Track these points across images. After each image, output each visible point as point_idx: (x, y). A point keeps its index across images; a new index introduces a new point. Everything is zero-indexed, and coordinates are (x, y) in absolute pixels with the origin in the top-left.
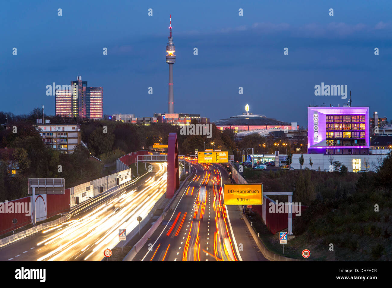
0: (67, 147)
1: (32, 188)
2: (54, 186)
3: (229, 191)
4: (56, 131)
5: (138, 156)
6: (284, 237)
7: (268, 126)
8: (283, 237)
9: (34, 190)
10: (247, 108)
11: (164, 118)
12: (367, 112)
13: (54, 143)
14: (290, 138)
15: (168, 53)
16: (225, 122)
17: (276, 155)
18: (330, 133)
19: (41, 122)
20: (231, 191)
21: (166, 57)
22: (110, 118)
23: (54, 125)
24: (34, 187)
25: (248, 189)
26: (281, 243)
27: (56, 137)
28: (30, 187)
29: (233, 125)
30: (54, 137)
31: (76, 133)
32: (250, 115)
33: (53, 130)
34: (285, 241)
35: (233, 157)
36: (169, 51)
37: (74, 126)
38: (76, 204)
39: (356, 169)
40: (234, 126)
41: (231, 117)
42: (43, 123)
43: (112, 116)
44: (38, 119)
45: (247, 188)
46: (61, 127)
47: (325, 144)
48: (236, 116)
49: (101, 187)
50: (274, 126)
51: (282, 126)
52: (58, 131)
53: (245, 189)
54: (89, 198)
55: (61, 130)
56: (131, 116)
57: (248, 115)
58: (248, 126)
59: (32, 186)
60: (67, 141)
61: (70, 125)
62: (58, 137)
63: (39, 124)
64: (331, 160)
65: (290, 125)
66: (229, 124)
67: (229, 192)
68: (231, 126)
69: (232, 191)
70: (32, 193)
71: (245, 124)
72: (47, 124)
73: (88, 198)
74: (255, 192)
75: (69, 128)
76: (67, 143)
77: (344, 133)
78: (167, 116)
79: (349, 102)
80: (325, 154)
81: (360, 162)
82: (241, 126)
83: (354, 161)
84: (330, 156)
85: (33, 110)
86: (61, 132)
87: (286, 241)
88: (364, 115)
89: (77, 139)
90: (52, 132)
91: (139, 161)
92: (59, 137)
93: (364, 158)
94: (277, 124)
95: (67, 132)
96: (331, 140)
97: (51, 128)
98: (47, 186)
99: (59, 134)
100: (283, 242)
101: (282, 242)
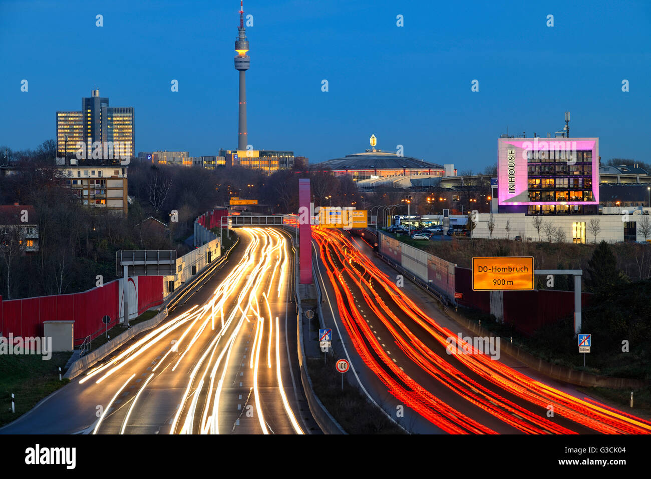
0: (106, 203)
1: (123, 266)
2: (159, 263)
3: (481, 268)
4: (87, 177)
5: (222, 217)
6: (586, 341)
7: (406, 170)
8: (584, 341)
9: (126, 269)
10: (373, 141)
11: (236, 158)
12: (595, 147)
13: (84, 197)
14: (449, 189)
15: (238, 53)
16: (338, 164)
17: (445, 216)
18: (534, 180)
19: (64, 163)
20: (483, 269)
21: (235, 59)
22: (149, 158)
23: (84, 168)
24: (126, 264)
25: (511, 265)
26: (580, 352)
27: (87, 187)
28: (119, 264)
29: (350, 168)
30: (84, 187)
31: (121, 181)
32: (378, 152)
33: (83, 175)
34: (587, 348)
35: (375, 218)
36: (239, 49)
37: (117, 169)
38: (170, 293)
39: (578, 238)
40: (353, 171)
41: (346, 156)
42: (66, 164)
43: (153, 155)
44: (57, 159)
45: (509, 263)
46: (97, 171)
47: (526, 198)
48: (355, 154)
49: (193, 266)
50: (417, 170)
51: (430, 170)
52: (91, 177)
53: (506, 266)
54: (182, 283)
55: (96, 175)
56: (182, 155)
57: (375, 152)
58: (376, 170)
59: (123, 263)
60: (106, 193)
61: (110, 167)
62: (91, 187)
63: (60, 166)
64: (537, 223)
65: (442, 168)
66: (344, 168)
67: (481, 270)
68: (347, 170)
69: (485, 268)
70: (123, 274)
71: (370, 167)
72: (74, 166)
73: (180, 283)
74: (523, 270)
75: (108, 172)
76: (106, 196)
77: (557, 179)
78: (241, 154)
79: (565, 129)
80: (527, 215)
81: (583, 227)
82: (364, 170)
83: (574, 225)
84: (535, 217)
85: (44, 144)
86: (96, 178)
87: (589, 348)
88: (591, 151)
89: (121, 191)
90: (81, 178)
91: (223, 225)
92: (93, 187)
93: (589, 221)
94: (422, 167)
95: (105, 178)
96: (535, 191)
97: (79, 173)
98: (148, 263)
99: (92, 183)
100: (585, 350)
101: (582, 350)
